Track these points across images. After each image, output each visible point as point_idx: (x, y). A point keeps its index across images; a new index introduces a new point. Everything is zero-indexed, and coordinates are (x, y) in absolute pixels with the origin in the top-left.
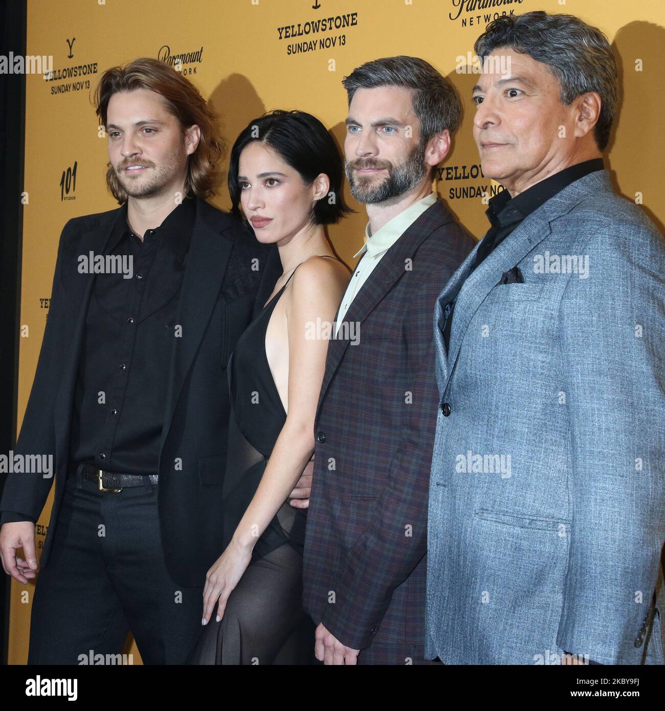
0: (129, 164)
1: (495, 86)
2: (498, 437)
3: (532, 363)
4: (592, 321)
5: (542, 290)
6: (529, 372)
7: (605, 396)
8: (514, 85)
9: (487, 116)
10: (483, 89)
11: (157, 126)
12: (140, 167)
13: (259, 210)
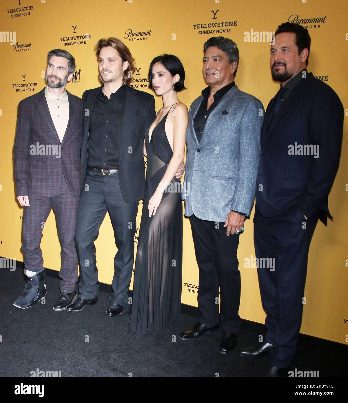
0: (104, 71)
1: (212, 58)
2: (220, 157)
3: (232, 136)
4: (250, 125)
5: (235, 116)
6: (231, 139)
7: (252, 146)
8: (216, 58)
9: (209, 66)
10: (208, 58)
11: (114, 59)
12: (108, 72)
13: (156, 84)
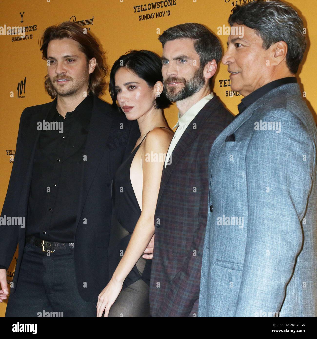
0: (59, 78)
11: (75, 58)
12: (65, 80)
13: (126, 102)
